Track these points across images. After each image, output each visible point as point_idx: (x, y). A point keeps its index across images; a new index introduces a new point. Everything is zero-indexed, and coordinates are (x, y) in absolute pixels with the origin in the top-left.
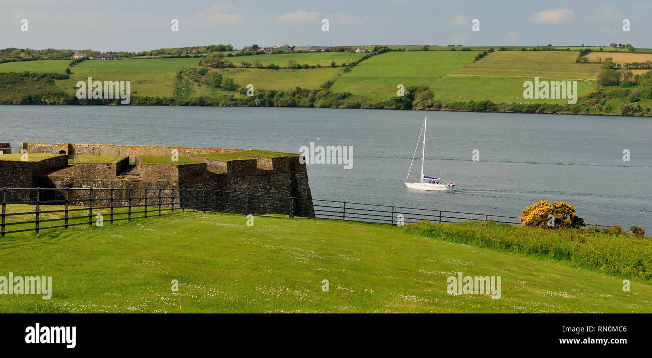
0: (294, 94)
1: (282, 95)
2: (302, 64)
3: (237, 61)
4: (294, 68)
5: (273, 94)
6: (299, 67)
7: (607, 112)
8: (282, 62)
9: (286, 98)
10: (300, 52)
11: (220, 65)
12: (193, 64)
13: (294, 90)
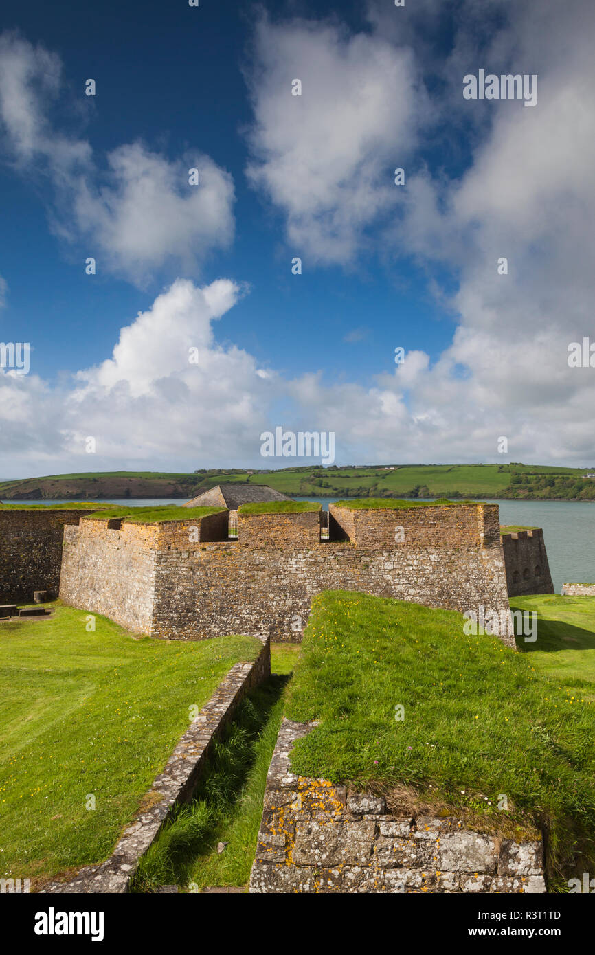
0: (359, 490)
1: (352, 490)
2: (361, 475)
3: (329, 474)
4: (357, 477)
5: (348, 490)
6: (360, 477)
7: (516, 498)
8: (351, 474)
9: (354, 493)
10: (358, 469)
11: (320, 476)
12: (305, 475)
13: (358, 487)
